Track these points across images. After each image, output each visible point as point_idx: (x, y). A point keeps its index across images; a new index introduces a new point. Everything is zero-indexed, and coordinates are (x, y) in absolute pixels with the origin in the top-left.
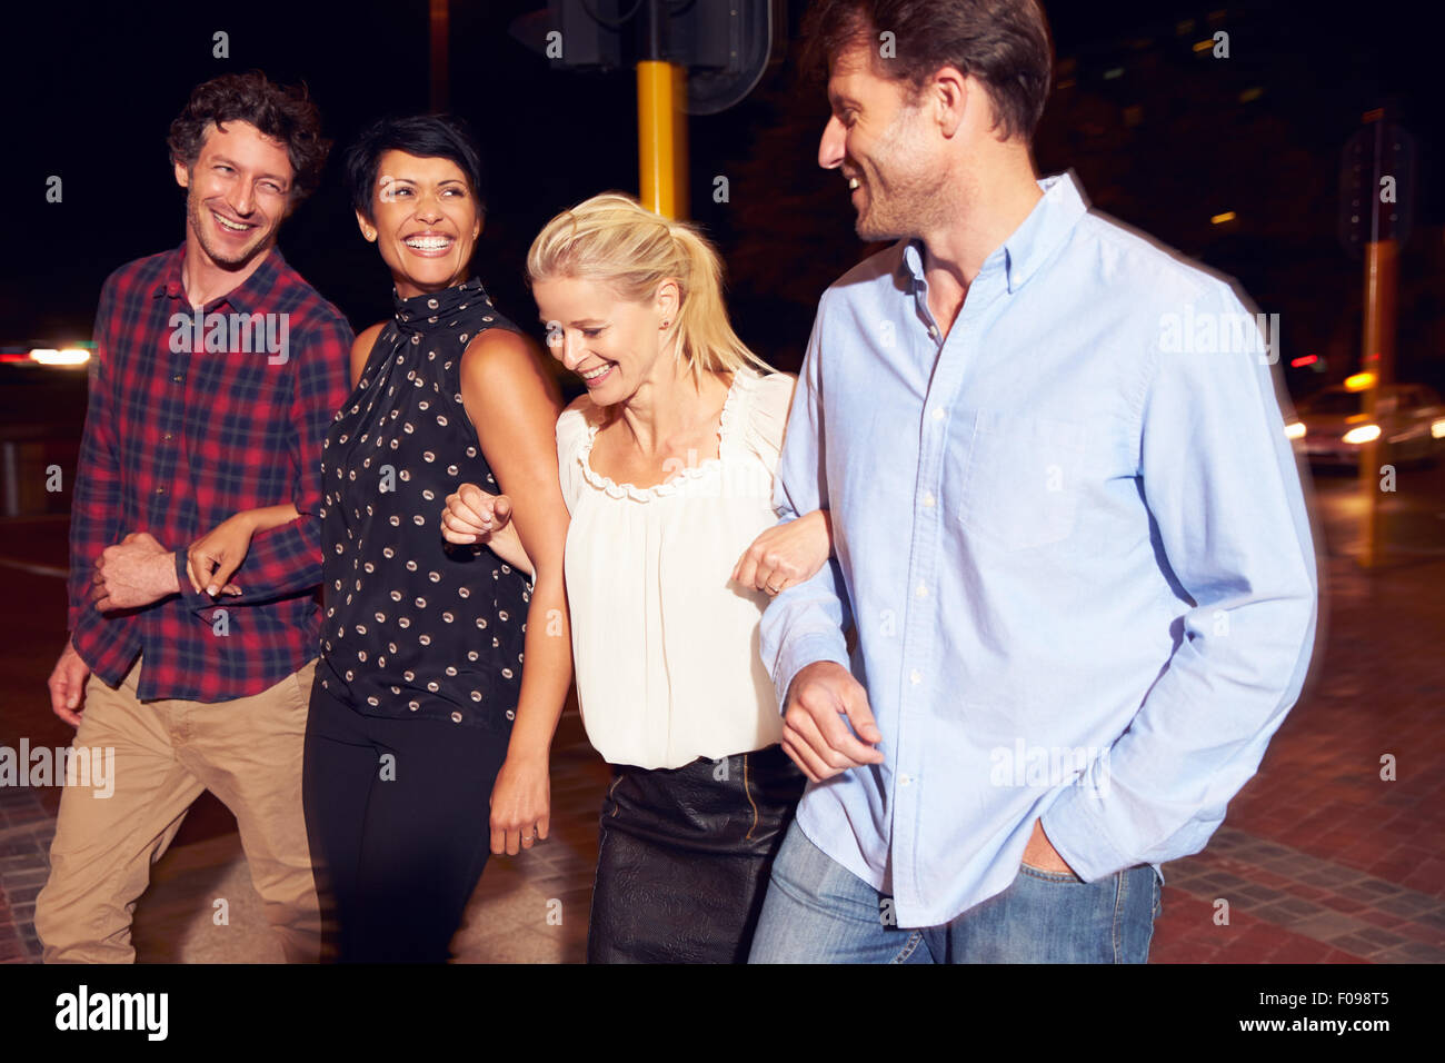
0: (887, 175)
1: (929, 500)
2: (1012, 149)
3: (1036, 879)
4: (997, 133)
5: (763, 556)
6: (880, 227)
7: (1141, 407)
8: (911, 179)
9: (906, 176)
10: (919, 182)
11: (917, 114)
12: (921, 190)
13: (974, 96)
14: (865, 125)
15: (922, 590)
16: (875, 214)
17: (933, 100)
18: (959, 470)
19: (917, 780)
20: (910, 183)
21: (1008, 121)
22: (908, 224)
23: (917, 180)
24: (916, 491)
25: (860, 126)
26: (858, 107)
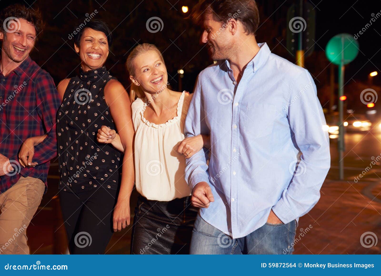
0: (219, 45)
1: (235, 127)
2: (251, 37)
3: (271, 226)
4: (246, 33)
5: (185, 145)
6: (217, 57)
7: (288, 101)
8: (225, 46)
9: (223, 45)
10: (227, 46)
11: (226, 30)
12: (228, 48)
13: (239, 25)
14: (213, 32)
15: (235, 150)
16: (216, 54)
17: (229, 26)
18: (243, 118)
19: (236, 200)
20: (225, 47)
21: (248, 31)
22: (225, 57)
23: (226, 46)
24: (232, 124)
25: (212, 33)
26: (211, 28)
